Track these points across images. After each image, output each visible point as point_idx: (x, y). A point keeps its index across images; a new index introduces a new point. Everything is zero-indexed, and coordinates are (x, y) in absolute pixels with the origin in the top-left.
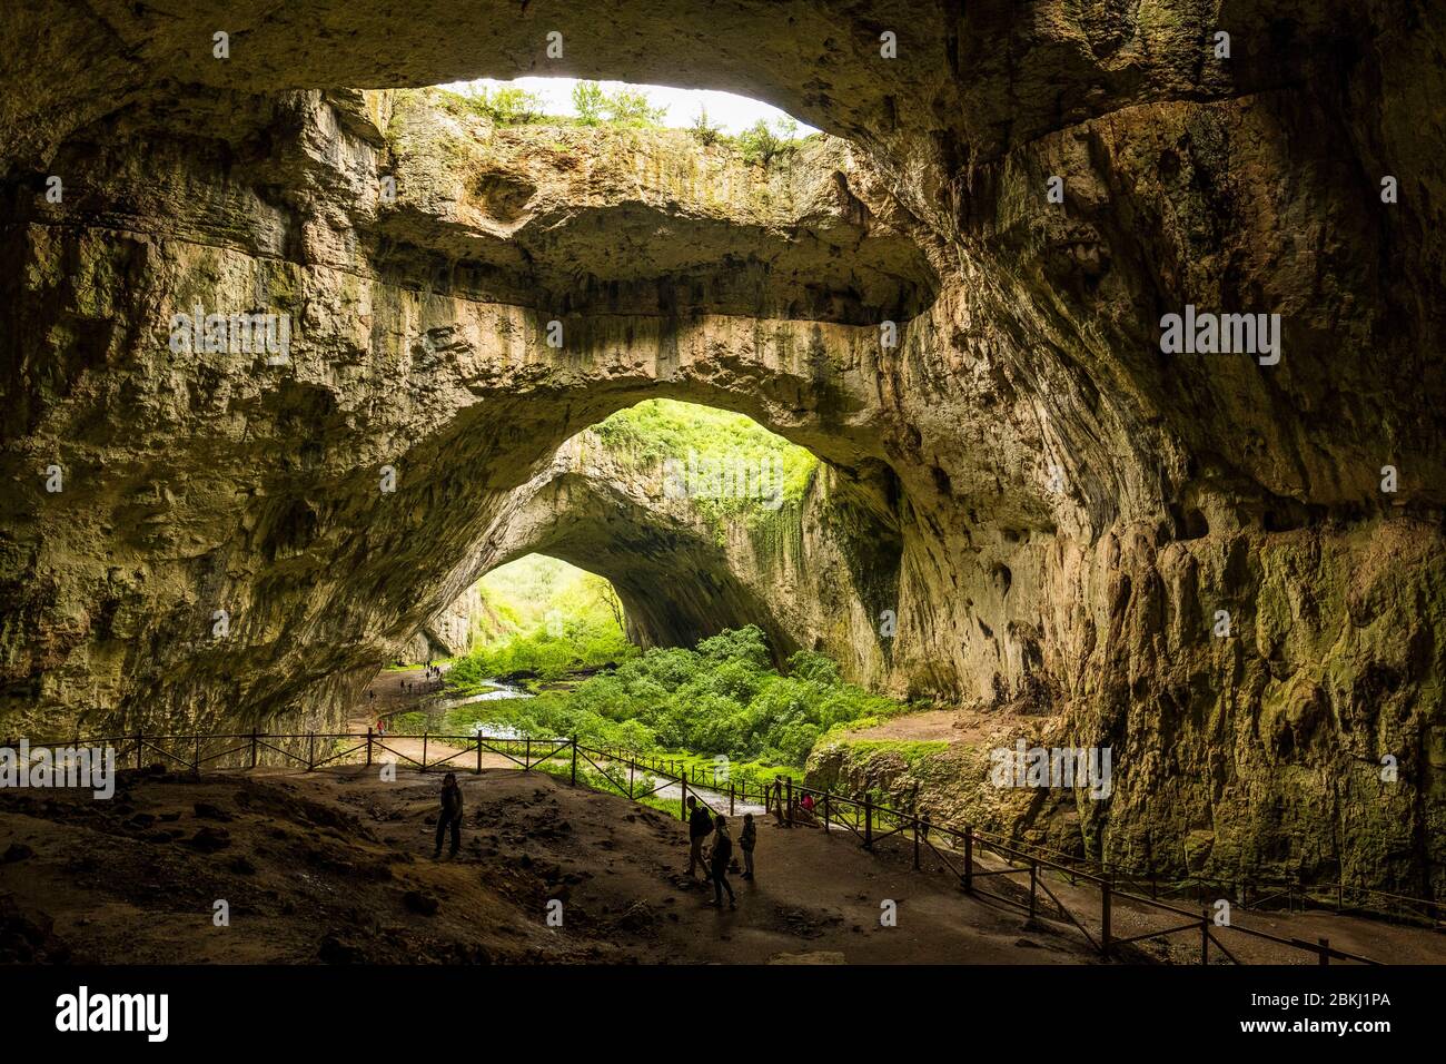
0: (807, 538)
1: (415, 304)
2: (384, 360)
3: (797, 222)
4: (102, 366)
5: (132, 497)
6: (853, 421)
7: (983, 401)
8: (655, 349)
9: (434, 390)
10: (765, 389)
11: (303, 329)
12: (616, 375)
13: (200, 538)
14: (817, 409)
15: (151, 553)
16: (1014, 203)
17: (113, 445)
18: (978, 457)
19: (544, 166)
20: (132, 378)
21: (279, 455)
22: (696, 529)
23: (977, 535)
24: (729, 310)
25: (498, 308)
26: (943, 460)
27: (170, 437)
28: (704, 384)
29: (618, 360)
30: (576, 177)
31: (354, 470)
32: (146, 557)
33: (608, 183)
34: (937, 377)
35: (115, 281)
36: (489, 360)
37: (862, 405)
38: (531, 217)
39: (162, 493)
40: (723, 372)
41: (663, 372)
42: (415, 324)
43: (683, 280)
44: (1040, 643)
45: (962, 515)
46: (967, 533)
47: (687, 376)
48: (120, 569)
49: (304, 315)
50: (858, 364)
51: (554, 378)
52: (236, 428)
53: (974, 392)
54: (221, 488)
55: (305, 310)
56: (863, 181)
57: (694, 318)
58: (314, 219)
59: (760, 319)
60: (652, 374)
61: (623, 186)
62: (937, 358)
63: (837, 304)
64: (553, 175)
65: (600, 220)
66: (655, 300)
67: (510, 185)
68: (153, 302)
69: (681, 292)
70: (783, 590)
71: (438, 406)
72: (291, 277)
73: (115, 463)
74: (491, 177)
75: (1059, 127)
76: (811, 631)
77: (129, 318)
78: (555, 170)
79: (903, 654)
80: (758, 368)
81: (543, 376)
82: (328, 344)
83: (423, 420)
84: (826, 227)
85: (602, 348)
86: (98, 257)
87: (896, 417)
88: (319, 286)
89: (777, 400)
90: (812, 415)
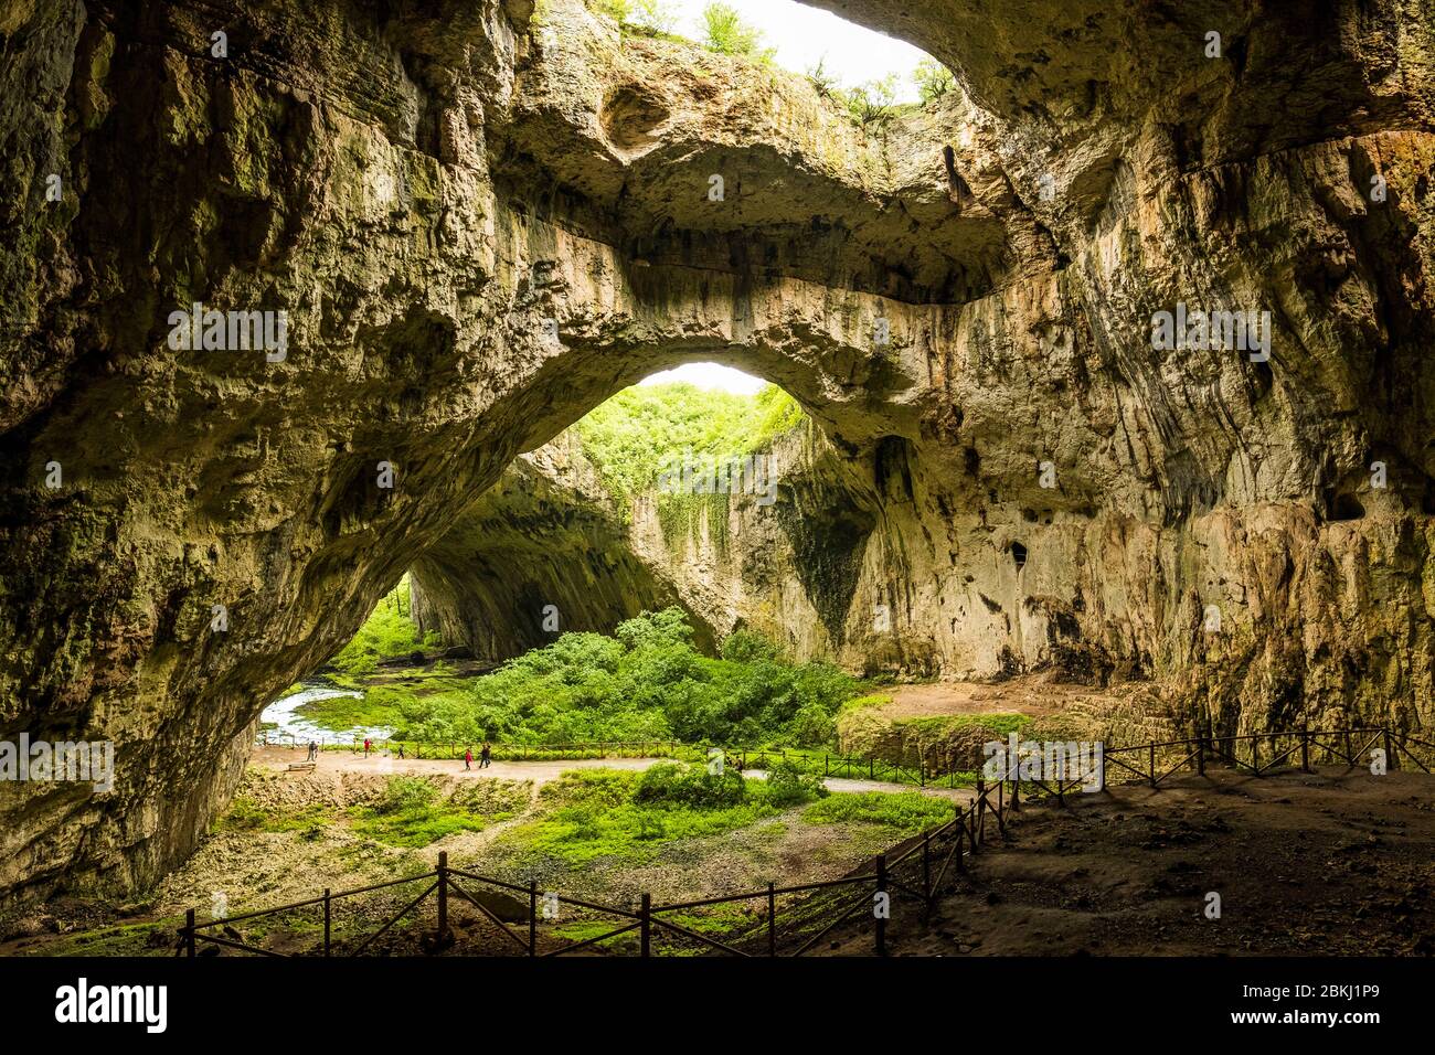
0: (734, 516)
1: (523, 229)
2: (497, 292)
3: (895, 192)
4: (250, 264)
5: (230, 448)
6: (899, 399)
7: (1053, 386)
8: (730, 308)
9: (526, 334)
10: (823, 361)
11: (439, 244)
12: (690, 333)
13: (279, 505)
14: (865, 385)
15: (227, 524)
16: (1273, 203)
17: (233, 376)
18: (1024, 440)
19: (682, 90)
20: (277, 284)
21: (379, 401)
22: (600, 505)
23: (992, 516)
24: (804, 275)
25: (592, 246)
26: (980, 442)
27: (294, 369)
28: (772, 351)
29: (695, 318)
30: (713, 109)
31: (446, 425)
32: (222, 530)
33: (745, 121)
34: (1003, 361)
35: (272, 148)
36: (584, 305)
37: (911, 383)
38: (656, 146)
39: (263, 446)
40: (793, 339)
41: (740, 334)
42: (525, 253)
43: (756, 238)
44: (1078, 616)
45: (982, 496)
46: (983, 513)
47: (760, 341)
48: (195, 546)
49: (441, 225)
50: (913, 343)
51: (630, 332)
52: (354, 362)
53: (1046, 378)
54: (316, 443)
55: (442, 219)
56: (978, 160)
57: (769, 280)
58: (455, 106)
59: (830, 287)
60: (728, 336)
61: (758, 127)
62: (1008, 343)
63: (893, 279)
64: (689, 102)
65: (723, 160)
66: (726, 256)
67: (643, 104)
68: (316, 186)
69: (753, 249)
70: (696, 569)
71: (527, 353)
72: (433, 176)
73: (232, 399)
74: (627, 92)
75: (1322, 139)
76: (728, 611)
77: (288, 202)
78: (692, 97)
79: (863, 632)
80: (824, 339)
81: (624, 327)
82: (458, 267)
83: (510, 369)
84: (924, 201)
85: (677, 302)
86: (253, 112)
87: (943, 398)
88: (460, 192)
89: (830, 373)
90: (860, 390)
